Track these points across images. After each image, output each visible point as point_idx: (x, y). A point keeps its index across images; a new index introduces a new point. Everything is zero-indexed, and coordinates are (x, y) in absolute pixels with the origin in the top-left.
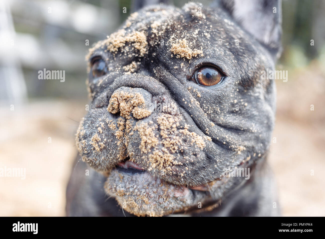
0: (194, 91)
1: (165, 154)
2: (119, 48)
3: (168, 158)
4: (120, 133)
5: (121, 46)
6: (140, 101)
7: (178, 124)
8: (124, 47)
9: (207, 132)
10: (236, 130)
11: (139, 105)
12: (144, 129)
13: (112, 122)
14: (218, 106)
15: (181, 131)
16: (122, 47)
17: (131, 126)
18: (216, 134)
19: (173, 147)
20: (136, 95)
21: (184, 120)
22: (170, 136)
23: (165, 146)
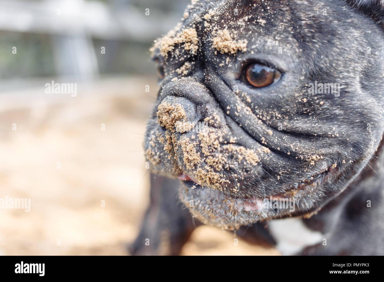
0: (243, 95)
1: (209, 173)
2: (169, 53)
3: (213, 176)
4: (168, 147)
5: (170, 50)
6: (179, 115)
7: (221, 140)
8: (174, 50)
9: (263, 142)
10: (307, 136)
11: (180, 119)
12: (186, 144)
13: (161, 135)
14: (275, 110)
15: (225, 147)
16: (172, 51)
17: (176, 140)
18: (275, 144)
19: (217, 166)
20: (177, 107)
21: (230, 133)
22: (213, 154)
23: (208, 164)
